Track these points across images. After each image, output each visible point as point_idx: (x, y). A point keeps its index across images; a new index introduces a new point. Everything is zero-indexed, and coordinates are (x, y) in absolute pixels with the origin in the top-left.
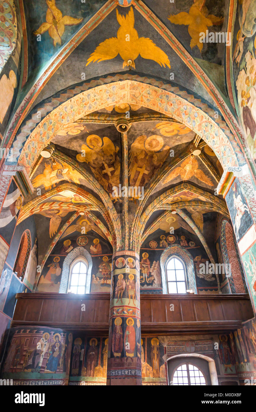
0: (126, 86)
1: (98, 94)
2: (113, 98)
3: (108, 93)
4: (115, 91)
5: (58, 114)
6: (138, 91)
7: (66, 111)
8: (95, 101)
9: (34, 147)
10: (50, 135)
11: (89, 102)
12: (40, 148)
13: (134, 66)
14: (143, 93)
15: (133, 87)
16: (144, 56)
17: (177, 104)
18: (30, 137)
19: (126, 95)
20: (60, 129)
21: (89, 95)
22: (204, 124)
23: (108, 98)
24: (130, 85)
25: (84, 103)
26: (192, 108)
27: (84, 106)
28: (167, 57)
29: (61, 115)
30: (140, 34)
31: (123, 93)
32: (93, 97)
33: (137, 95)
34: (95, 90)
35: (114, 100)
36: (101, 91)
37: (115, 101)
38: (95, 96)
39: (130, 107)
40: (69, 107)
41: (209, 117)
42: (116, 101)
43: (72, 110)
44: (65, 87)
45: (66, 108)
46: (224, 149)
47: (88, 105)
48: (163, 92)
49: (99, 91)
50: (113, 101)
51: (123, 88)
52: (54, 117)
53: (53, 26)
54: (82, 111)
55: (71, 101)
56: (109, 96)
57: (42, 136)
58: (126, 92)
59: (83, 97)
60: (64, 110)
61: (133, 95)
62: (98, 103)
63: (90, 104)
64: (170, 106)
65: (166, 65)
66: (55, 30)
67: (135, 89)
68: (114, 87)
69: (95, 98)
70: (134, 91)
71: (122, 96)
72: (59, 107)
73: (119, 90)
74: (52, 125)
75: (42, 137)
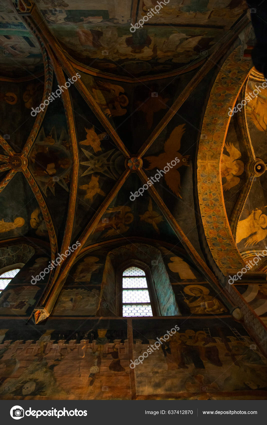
0: (202, 164)
1: (205, 191)
2: (212, 177)
3: (206, 181)
4: (206, 174)
5: (211, 230)
6: (207, 153)
7: (211, 223)
8: (211, 194)
9: (228, 259)
10: (228, 242)
11: (211, 200)
12: (234, 255)
13: (188, 156)
14: (207, 147)
15: (204, 158)
16: (179, 148)
17: (213, 115)
18: (215, 259)
19: (211, 164)
20: (226, 232)
21: (204, 200)
22: (224, 86)
23: (212, 181)
24: (201, 160)
25: (210, 205)
26: (212, 100)
27: (213, 205)
28: (176, 127)
29: (213, 228)
30: (162, 151)
31: (210, 167)
32: (206, 196)
33: (211, 153)
34: (200, 193)
35: (215, 176)
36: (202, 188)
37: (217, 176)
38: (206, 194)
39: (237, 159)
40: (209, 219)
41: (215, 83)
42: (216, 174)
43: (213, 217)
44: (195, 219)
45: (208, 222)
46: (239, 61)
47: (213, 201)
48: (204, 129)
49: (202, 190)
50: (216, 178)
51: (204, 167)
52: (211, 235)
53: (154, 219)
54: (218, 208)
55: (203, 217)
56: (209, 180)
57: (223, 249)
58: (209, 164)
59: (204, 204)
60: (209, 224)
61: (211, 158)
62: (214, 192)
63: (213, 200)
64: (217, 121)
65: (183, 128)
66: (156, 218)
67: (206, 156)
68: (202, 175)
69: (208, 194)
70: (207, 156)
71: (212, 168)
72: (205, 228)
73: (205, 171)
74: (218, 238)
75: (225, 250)
